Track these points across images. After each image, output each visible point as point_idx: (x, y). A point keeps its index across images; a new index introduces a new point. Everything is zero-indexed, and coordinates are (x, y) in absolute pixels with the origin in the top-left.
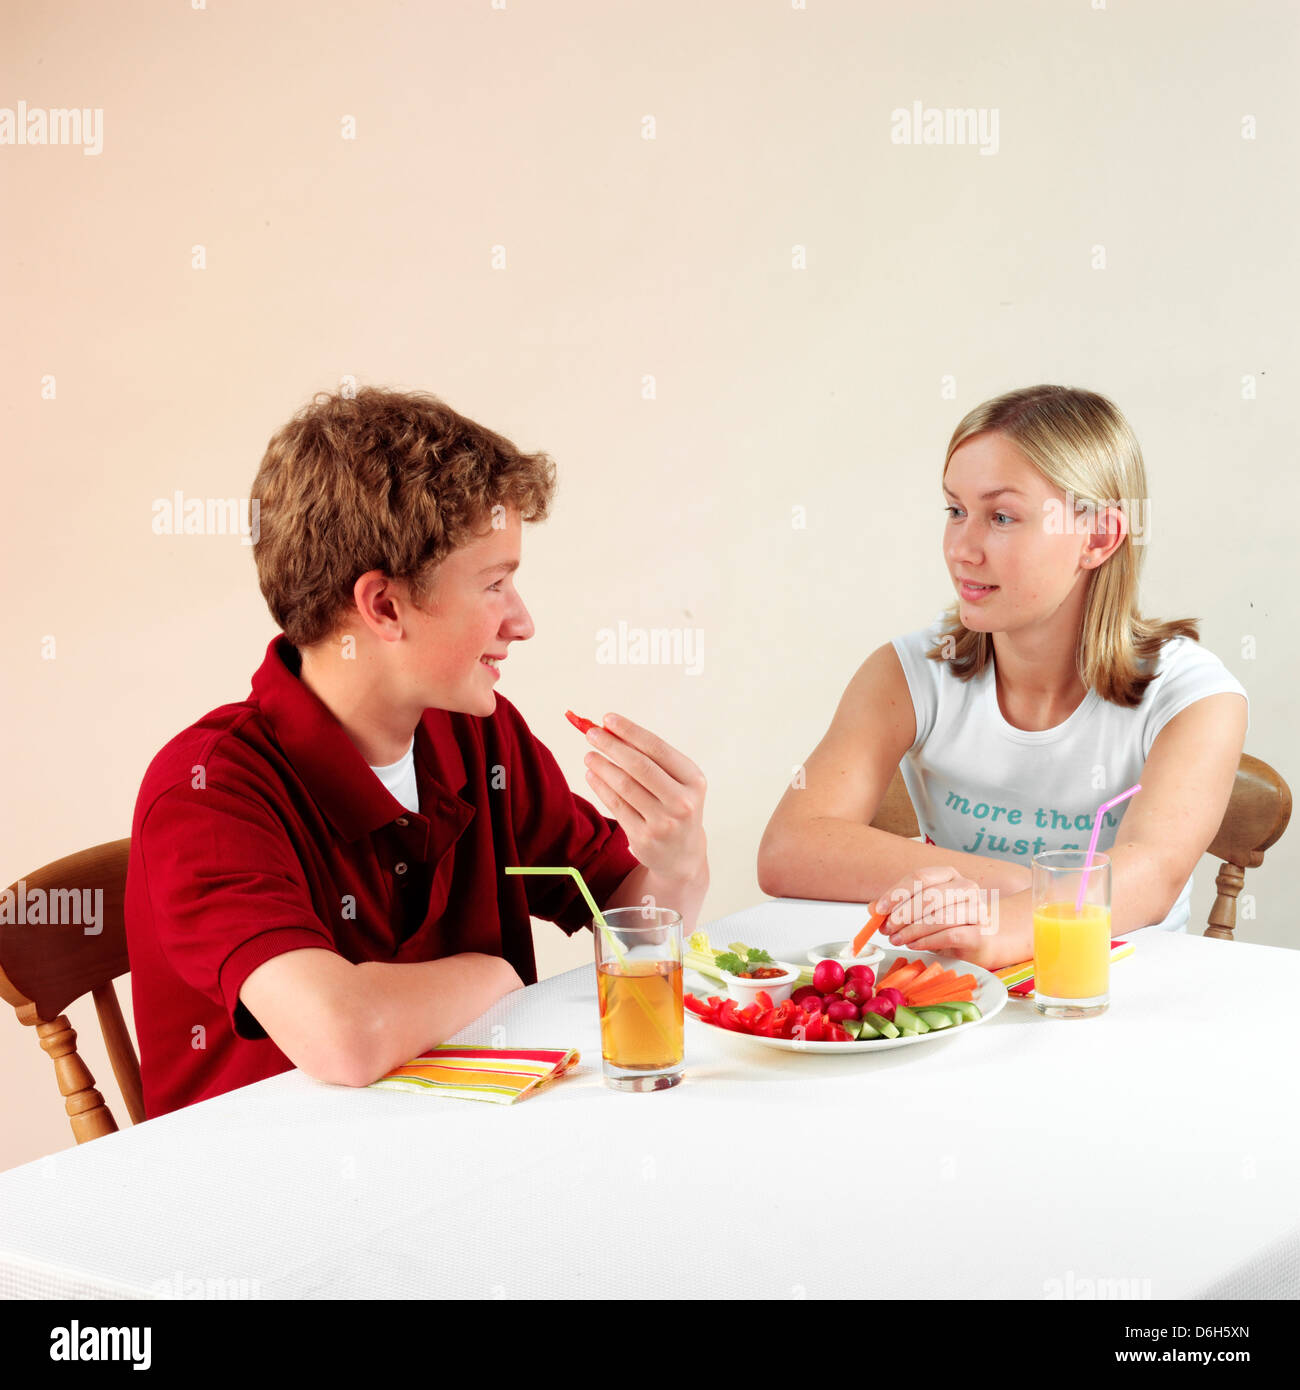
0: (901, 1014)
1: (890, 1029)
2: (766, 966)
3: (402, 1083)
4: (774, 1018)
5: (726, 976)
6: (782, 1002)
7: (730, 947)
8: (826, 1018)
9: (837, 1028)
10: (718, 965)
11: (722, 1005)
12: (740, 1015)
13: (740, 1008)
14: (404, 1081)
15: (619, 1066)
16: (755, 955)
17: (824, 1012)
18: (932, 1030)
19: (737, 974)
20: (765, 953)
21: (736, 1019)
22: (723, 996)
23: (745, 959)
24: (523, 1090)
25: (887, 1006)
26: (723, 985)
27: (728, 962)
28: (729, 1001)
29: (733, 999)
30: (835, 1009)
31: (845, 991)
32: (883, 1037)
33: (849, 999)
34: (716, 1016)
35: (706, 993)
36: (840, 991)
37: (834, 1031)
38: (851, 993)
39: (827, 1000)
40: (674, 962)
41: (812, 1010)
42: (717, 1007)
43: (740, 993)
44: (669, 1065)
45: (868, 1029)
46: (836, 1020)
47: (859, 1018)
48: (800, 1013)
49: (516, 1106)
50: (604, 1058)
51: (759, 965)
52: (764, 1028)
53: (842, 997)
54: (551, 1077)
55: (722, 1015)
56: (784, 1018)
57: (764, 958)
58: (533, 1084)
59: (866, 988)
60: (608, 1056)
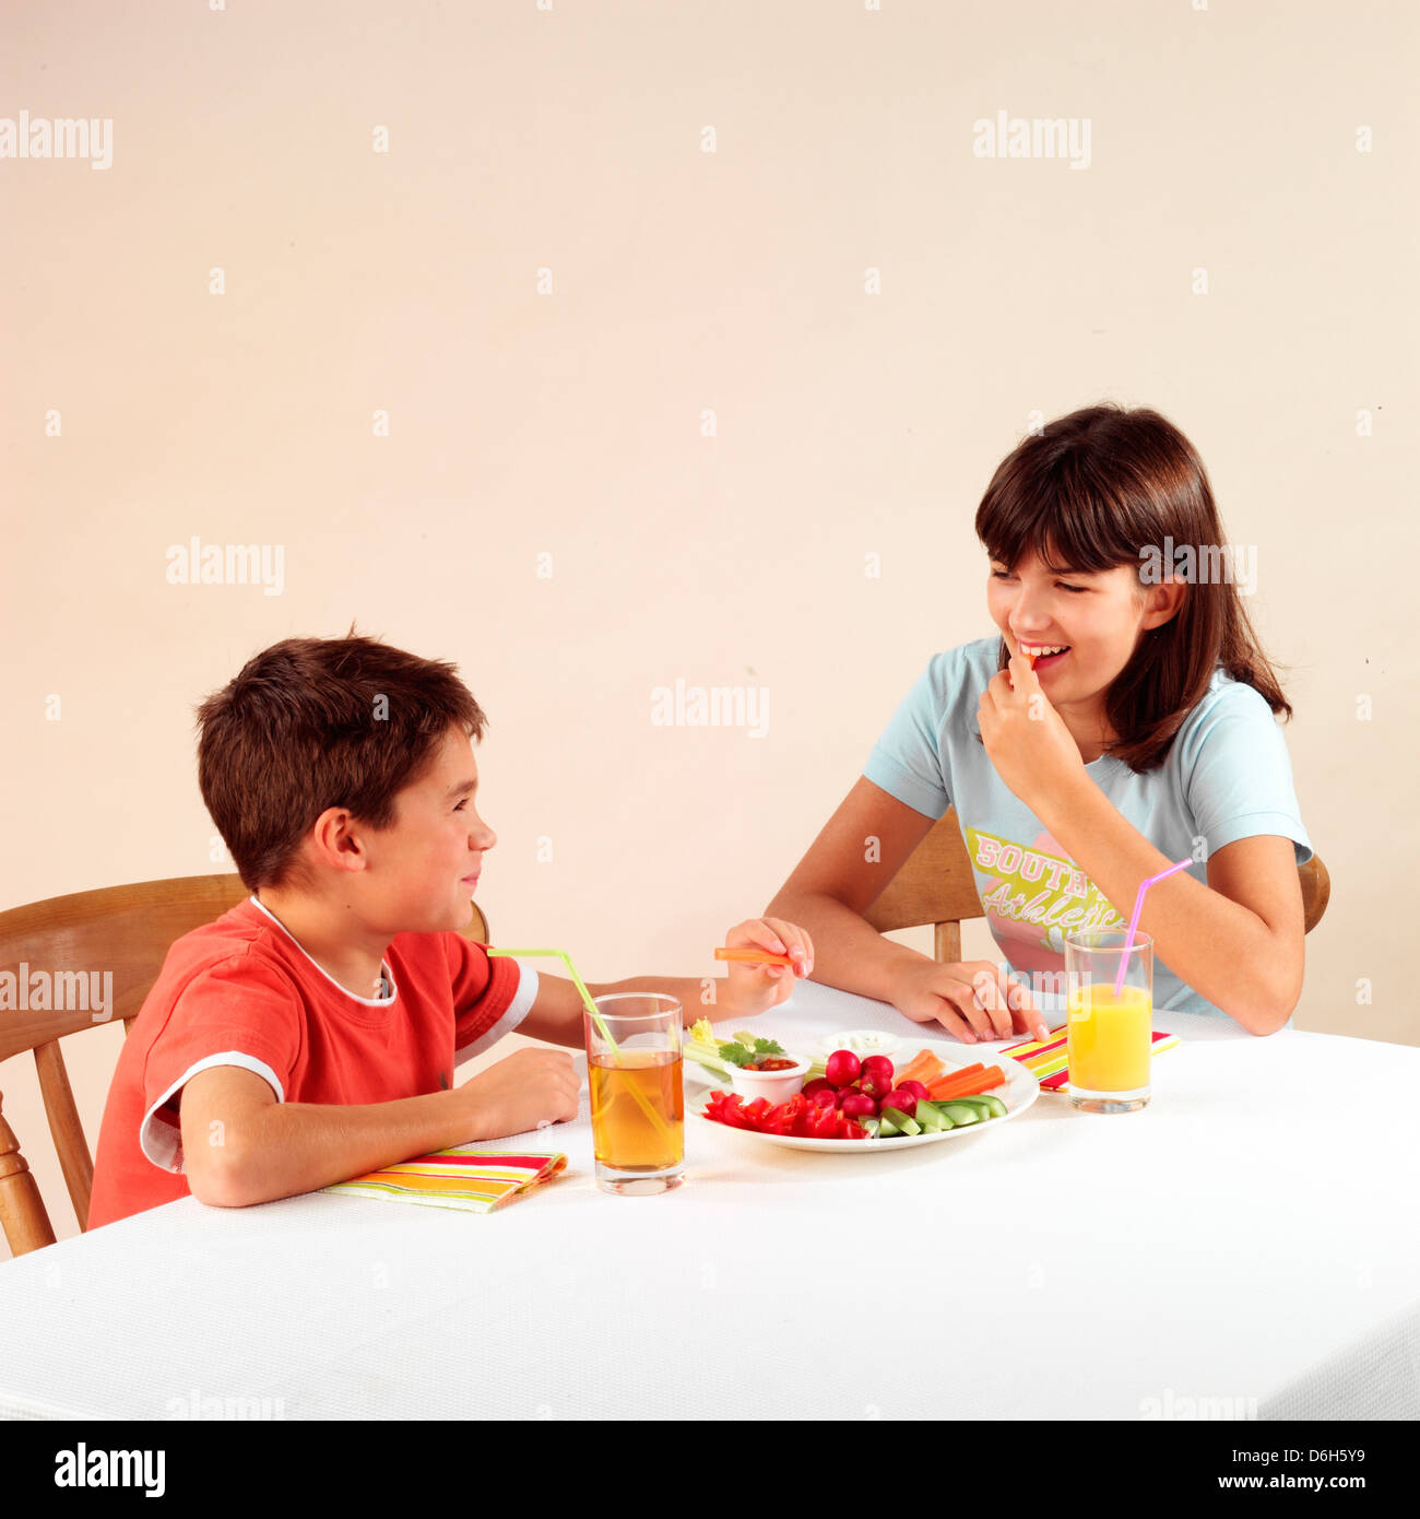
0: (923, 1109)
1: (911, 1126)
2: (775, 1057)
3: (369, 1190)
4: (783, 1113)
5: (730, 1068)
6: (793, 1096)
7: (735, 1036)
8: (840, 1114)
9: (852, 1123)
10: (722, 1056)
11: (726, 1100)
12: (746, 1111)
13: (746, 1103)
14: (371, 1187)
15: (613, 1167)
16: (763, 1046)
17: (838, 1108)
18: (957, 1127)
19: (743, 1066)
20: (774, 1043)
21: (741, 1115)
22: (727, 1090)
23: (752, 1049)
24: (501, 1197)
25: (909, 1101)
26: (727, 1078)
27: (733, 1053)
28: (733, 1095)
29: (738, 1093)
30: (850, 1104)
31: (862, 1084)
32: (902, 1134)
33: (867, 1093)
34: (719, 1112)
35: (708, 1087)
36: (857, 1083)
37: (849, 1128)
38: (868, 1087)
39: (841, 1094)
40: (673, 1053)
41: (824, 1105)
42: (720, 1102)
43: (748, 1087)
44: (670, 1165)
45: (886, 1125)
46: (852, 1116)
47: (877, 1114)
48: (812, 1108)
49: (495, 1214)
50: (597, 1158)
51: (767, 1056)
52: (772, 1125)
53: (858, 1091)
54: (536, 1181)
55: (726, 1111)
56: (793, 1114)
57: (774, 1048)
58: (512, 1190)
59: (884, 1080)
60: (600, 1156)
